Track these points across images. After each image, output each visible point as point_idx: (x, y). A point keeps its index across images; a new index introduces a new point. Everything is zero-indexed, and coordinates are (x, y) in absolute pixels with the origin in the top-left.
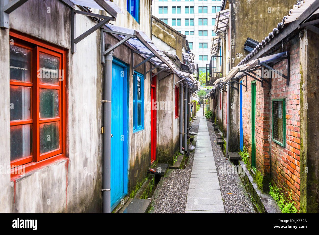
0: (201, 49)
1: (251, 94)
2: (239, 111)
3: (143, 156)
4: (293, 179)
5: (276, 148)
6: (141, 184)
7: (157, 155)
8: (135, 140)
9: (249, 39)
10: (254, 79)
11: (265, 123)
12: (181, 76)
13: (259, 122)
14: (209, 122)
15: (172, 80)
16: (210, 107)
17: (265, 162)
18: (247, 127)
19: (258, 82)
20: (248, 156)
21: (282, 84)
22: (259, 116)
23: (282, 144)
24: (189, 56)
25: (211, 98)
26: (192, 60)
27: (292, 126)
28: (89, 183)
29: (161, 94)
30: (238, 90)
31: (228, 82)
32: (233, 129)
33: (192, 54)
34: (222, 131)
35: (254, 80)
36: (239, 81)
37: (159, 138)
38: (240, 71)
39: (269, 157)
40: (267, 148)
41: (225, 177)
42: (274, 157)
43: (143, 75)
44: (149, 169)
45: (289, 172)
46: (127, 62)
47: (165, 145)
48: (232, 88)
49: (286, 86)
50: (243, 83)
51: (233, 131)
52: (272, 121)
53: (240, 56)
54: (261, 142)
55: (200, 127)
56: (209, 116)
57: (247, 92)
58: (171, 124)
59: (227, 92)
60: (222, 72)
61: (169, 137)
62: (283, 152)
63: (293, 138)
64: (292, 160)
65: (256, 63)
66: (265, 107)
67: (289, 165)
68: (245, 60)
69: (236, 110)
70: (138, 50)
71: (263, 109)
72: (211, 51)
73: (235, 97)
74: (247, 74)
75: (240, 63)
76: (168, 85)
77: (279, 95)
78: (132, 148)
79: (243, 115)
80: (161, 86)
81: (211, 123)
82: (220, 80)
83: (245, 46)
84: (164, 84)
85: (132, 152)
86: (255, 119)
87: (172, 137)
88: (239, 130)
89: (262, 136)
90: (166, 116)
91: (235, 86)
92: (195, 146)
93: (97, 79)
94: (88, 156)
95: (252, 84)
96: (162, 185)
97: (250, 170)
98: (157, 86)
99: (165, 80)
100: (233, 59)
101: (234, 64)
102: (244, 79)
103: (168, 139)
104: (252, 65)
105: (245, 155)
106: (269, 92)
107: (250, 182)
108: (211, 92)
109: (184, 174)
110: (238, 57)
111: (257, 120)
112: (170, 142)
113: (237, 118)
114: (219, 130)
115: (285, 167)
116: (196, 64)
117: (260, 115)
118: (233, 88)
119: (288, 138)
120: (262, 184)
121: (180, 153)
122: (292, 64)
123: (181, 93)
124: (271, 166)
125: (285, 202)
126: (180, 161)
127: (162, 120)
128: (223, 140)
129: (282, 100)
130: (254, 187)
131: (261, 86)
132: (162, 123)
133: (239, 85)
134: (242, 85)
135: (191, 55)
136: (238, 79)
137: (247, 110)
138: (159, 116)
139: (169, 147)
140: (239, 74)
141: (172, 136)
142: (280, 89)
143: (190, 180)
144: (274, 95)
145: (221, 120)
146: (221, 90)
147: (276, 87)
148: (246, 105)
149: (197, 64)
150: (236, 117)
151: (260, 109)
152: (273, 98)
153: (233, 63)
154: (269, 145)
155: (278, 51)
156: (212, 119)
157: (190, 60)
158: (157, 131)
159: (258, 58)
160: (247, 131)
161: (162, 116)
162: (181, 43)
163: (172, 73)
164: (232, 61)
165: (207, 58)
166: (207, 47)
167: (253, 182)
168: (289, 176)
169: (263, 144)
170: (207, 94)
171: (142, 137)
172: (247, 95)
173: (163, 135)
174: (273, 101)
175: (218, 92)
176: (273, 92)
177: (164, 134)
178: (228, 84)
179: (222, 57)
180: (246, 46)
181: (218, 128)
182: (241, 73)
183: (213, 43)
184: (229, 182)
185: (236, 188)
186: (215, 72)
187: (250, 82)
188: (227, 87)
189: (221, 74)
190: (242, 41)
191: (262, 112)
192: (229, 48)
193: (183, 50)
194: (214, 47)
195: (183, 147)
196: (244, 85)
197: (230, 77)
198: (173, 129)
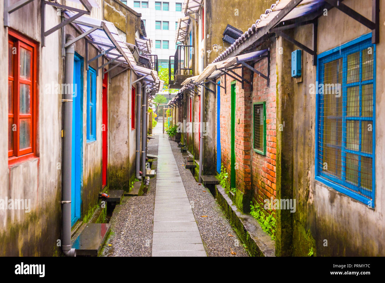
0: (159, 31)
1: (231, 98)
2: (216, 121)
3: (95, 174)
4: (272, 188)
5: (257, 159)
6: (93, 210)
7: (108, 178)
8: (88, 152)
9: (229, 26)
10: (233, 79)
11: (245, 131)
12: (138, 73)
13: (239, 131)
14: (172, 142)
15: (129, 78)
16: (174, 121)
17: (245, 178)
18: (227, 141)
19: (239, 82)
20: (226, 177)
21: (262, 85)
22: (239, 123)
23: (263, 153)
24: (145, 44)
25: (176, 107)
26: (149, 50)
27: (272, 130)
28: (52, 190)
29: (114, 97)
30: (214, 93)
31: (201, 83)
32: (209, 146)
33: (149, 40)
34: (192, 152)
35: (234, 81)
36: (217, 82)
37: (111, 156)
38: (217, 69)
39: (250, 172)
40: (247, 161)
41: (199, 201)
42: (255, 170)
43: (95, 71)
44: (101, 193)
45: (269, 182)
46: (81, 55)
47: (119, 166)
48: (207, 90)
49: (266, 87)
50: (221, 84)
51: (209, 148)
52: (253, 128)
53: (217, 48)
54: (242, 155)
55: (160, 149)
56: (172, 133)
57: (226, 96)
58: (127, 137)
59: (199, 96)
60: (193, 68)
61: (124, 154)
62: (264, 162)
63: (273, 144)
64: (271, 168)
65: (235, 61)
66: (246, 113)
67: (269, 174)
68: (223, 55)
69: (212, 119)
70: (93, 39)
71: (243, 114)
72: (177, 37)
73: (210, 102)
74: (226, 73)
75: (217, 58)
76: (123, 84)
77: (260, 98)
78: (85, 162)
79: (220, 125)
80: (113, 86)
81: (176, 143)
82: (191, 79)
83: (224, 35)
84: (118, 84)
85: (85, 166)
86: (235, 128)
87: (129, 154)
88: (216, 147)
89: (242, 147)
90: (121, 126)
91: (211, 88)
92: (156, 171)
93: (59, 75)
94: (52, 161)
95: (232, 85)
96: (120, 213)
97: (229, 192)
98: (108, 86)
99: (119, 77)
100: (209, 52)
101: (210, 58)
102: (222, 78)
103: (123, 157)
104: (231, 62)
105: (224, 176)
106: (251, 94)
107: (228, 205)
108: (176, 96)
109: (146, 201)
110: (216, 50)
111: (237, 129)
112: (125, 161)
113: (213, 131)
114: (188, 152)
115: (265, 177)
116: (155, 56)
117: (241, 122)
118: (209, 91)
119: (268, 144)
120: (242, 204)
121: (136, 178)
122: (272, 64)
123: (138, 96)
124: (252, 181)
125: (265, 217)
126: (138, 188)
127: (114, 132)
128: (194, 162)
129: (263, 103)
130: (233, 210)
131: (241, 88)
132: (115, 135)
133: (217, 86)
134: (219, 86)
135: (148, 42)
136: (215, 79)
137: (226, 119)
138: (110, 126)
139: (124, 168)
140: (216, 73)
141: (129, 152)
142: (261, 91)
143: (154, 205)
144: (256, 98)
145: (190, 137)
146: (192, 93)
147: (257, 89)
148: (224, 113)
149: (157, 56)
150: (212, 129)
151: (240, 116)
152: (255, 102)
153: (208, 57)
154: (250, 158)
155: (260, 47)
156: (176, 138)
157: (146, 49)
158: (108, 146)
159: (236, 56)
160: (226, 146)
161: (115, 126)
162: (134, 25)
163: (129, 69)
164: (207, 54)
165: (168, 45)
166: (168, 29)
167: (233, 205)
168: (269, 186)
169: (243, 155)
170: (170, 101)
171: (94, 150)
172: (225, 99)
173: (116, 152)
174: (255, 105)
175: (187, 97)
176: (254, 94)
177: (117, 150)
178: (201, 84)
179: (194, 46)
180: (226, 36)
181: (187, 149)
182: (219, 72)
183: (180, 26)
184: (204, 206)
185: (211, 211)
186: (183, 68)
187: (229, 82)
188: (199, 89)
189: (191, 71)
190: (220, 29)
191: (242, 118)
192: (203, 36)
193: (137, 34)
194: (181, 31)
195: (140, 170)
196: (222, 87)
197: (205, 75)
198: (130, 143)
